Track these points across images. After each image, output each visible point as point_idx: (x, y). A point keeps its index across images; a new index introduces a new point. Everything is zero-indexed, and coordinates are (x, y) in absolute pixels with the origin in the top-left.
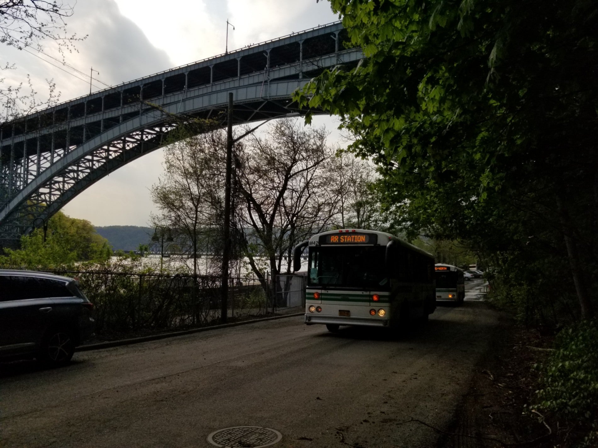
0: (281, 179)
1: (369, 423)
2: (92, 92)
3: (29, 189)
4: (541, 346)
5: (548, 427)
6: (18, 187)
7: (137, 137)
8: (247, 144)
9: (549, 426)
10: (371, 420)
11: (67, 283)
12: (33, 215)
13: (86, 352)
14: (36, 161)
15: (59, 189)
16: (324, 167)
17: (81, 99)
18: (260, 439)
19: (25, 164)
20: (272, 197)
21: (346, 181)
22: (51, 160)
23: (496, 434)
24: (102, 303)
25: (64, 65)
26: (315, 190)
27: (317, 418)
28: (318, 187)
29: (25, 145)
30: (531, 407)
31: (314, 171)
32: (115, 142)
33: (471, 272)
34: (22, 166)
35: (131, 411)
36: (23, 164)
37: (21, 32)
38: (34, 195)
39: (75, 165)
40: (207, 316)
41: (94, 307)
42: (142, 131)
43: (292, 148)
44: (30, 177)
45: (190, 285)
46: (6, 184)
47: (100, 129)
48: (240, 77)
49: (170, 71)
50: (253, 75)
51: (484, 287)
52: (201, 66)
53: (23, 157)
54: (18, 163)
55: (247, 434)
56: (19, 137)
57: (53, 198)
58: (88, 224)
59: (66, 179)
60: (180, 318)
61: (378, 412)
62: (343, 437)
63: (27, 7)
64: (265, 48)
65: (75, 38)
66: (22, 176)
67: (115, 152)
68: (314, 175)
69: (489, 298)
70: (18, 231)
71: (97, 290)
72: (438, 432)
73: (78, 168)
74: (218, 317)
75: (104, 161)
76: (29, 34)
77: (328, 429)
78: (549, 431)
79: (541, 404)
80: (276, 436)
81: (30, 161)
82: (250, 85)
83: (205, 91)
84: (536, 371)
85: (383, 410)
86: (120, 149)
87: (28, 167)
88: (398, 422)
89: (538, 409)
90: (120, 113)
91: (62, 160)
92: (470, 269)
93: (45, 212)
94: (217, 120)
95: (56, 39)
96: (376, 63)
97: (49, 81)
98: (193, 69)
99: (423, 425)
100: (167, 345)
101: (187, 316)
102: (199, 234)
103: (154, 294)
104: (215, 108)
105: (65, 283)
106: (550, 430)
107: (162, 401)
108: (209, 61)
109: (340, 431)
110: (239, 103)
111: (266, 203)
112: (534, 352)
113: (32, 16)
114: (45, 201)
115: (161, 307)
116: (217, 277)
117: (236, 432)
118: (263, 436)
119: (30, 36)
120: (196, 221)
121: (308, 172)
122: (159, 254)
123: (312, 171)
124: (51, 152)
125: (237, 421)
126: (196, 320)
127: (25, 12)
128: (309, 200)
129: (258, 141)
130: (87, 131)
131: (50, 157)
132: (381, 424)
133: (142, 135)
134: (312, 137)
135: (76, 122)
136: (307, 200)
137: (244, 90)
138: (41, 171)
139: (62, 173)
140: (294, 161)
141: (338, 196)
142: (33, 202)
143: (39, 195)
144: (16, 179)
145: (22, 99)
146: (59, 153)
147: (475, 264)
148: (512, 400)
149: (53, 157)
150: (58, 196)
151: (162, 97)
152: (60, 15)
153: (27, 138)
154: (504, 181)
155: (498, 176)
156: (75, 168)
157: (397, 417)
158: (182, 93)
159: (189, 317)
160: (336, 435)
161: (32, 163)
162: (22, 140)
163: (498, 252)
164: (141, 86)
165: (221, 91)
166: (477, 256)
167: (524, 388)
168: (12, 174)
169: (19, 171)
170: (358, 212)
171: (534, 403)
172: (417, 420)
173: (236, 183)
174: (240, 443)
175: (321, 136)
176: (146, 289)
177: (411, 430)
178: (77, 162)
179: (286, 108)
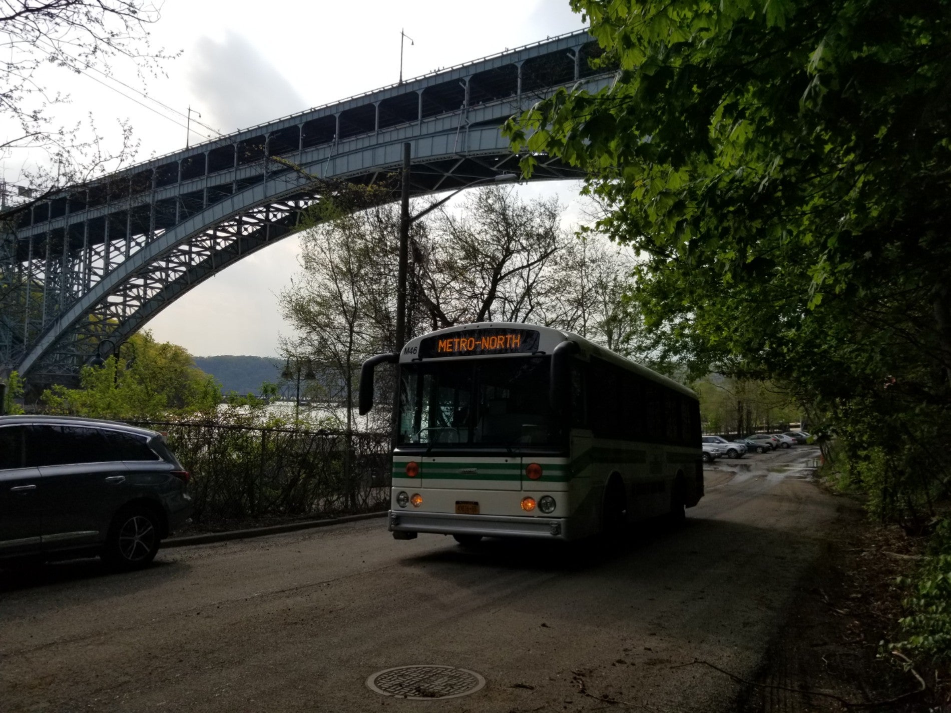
0: (487, 280)
1: (626, 665)
2: (189, 145)
3: (92, 297)
4: (908, 552)
5: (920, 679)
6: (75, 294)
7: (259, 216)
8: (432, 225)
9: (921, 675)
10: (629, 661)
11: (149, 439)
12: (98, 337)
13: (178, 549)
14: (102, 254)
15: (137, 298)
16: (556, 264)
17: (172, 155)
18: (450, 685)
19: (86, 258)
20: (472, 311)
21: (591, 286)
22: (125, 252)
23: (833, 688)
24: (203, 474)
25: (145, 96)
26: (541, 299)
27: (542, 655)
28: (546, 294)
29: (86, 228)
30: (891, 646)
31: (540, 269)
32: (226, 224)
33: (792, 435)
34: (81, 261)
35: (246, 638)
36: (83, 258)
37: (80, 45)
38: (99, 306)
39: (162, 260)
40: (367, 497)
41: (192, 480)
42: (268, 207)
43: (504, 232)
44: (93, 277)
45: (341, 448)
46: (56, 289)
47: (202, 204)
48: (421, 120)
49: (311, 112)
50: (443, 116)
51: (813, 458)
52: (360, 104)
53: (83, 246)
54: (76, 256)
55: (430, 676)
56: (77, 215)
57: (130, 311)
58: (183, 352)
59: (149, 282)
60: (325, 499)
61: (642, 648)
62: (583, 685)
63: (88, 7)
64: (463, 74)
65: (163, 54)
66: (81, 276)
67: (225, 239)
68: (539, 276)
69: (821, 477)
70: (75, 362)
71: (195, 453)
72: (739, 681)
73: (167, 264)
74: (385, 498)
75: (208, 253)
76: (92, 49)
77: (559, 673)
78: (921, 685)
79: (908, 641)
80: (477, 682)
81: (93, 253)
82: (438, 132)
83: (366, 143)
84: (899, 591)
85: (647, 645)
86: (233, 235)
87: (90, 262)
88: (673, 665)
89: (904, 650)
90: (233, 178)
91: (143, 252)
92: (791, 429)
93: (117, 334)
94: (385, 186)
95: (134, 56)
96: (645, 78)
97: (122, 121)
98: (347, 108)
99: (713, 670)
100: (304, 540)
101: (335, 497)
102: (355, 369)
103: (284, 462)
104: (381, 170)
105: (146, 439)
106: (923, 683)
107: (296, 623)
108: (374, 94)
109: (579, 675)
110: (420, 162)
111: (463, 319)
112: (896, 561)
113: (97, 20)
114: (116, 315)
115: (295, 481)
116: (384, 436)
117: (411, 673)
118: (454, 681)
119: (94, 52)
120: (350, 347)
121: (530, 270)
122: (293, 401)
123: (537, 268)
124: (125, 239)
125: (414, 657)
126: (349, 503)
127: (86, 15)
128: (530, 316)
129: (450, 221)
130: (182, 207)
131: (124, 247)
132: (646, 667)
133: (268, 212)
134: (537, 214)
135: (164, 192)
136: (527, 315)
137: (428, 141)
138: (110, 268)
139: (144, 272)
140: (508, 253)
141: (578, 310)
142: (97, 317)
143: (108, 306)
144: (72, 282)
145: (80, 148)
146: (139, 240)
147: (799, 422)
148: (859, 635)
149: (128, 248)
150: (137, 308)
151: (299, 152)
152: (139, 19)
153: (89, 218)
154: (850, 276)
155: (842, 267)
156: (163, 264)
157: (671, 657)
158: (330, 146)
159: (339, 498)
160: (572, 682)
161: (97, 257)
162: (82, 220)
163: (838, 400)
164: (267, 136)
165: (392, 143)
166: (802, 408)
167: (878, 616)
168: (66, 274)
169: (76, 269)
170: (610, 334)
171: (896, 640)
172: (705, 662)
173: (414, 286)
174: (418, 690)
175: (551, 212)
176: (273, 454)
177: (694, 677)
178: (166, 256)
179: (494, 169)
